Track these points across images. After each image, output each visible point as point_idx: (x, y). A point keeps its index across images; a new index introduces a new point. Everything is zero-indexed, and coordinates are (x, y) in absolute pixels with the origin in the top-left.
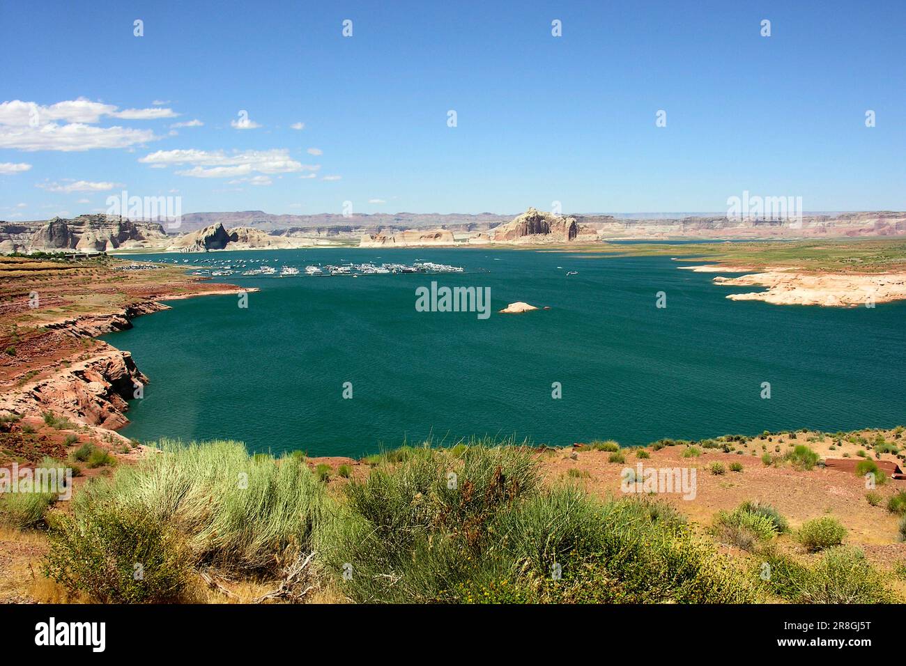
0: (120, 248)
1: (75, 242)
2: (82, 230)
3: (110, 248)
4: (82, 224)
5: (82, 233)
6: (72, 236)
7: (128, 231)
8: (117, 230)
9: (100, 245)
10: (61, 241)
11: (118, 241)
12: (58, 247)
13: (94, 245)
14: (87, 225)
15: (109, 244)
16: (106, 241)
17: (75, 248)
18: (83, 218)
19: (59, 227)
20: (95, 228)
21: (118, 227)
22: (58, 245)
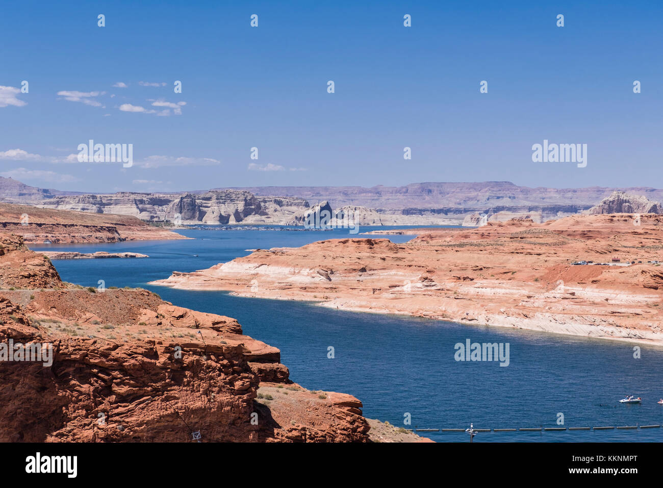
0: (243, 222)
1: (202, 215)
2: (209, 205)
3: (232, 221)
4: (209, 199)
5: (209, 207)
6: (200, 210)
7: (253, 207)
8: (243, 205)
9: (224, 219)
10: (190, 214)
11: (242, 216)
12: (187, 219)
13: (218, 218)
14: (214, 200)
15: (232, 218)
16: (229, 216)
17: (201, 220)
18: (211, 194)
19: (189, 202)
20: (220, 203)
21: (243, 202)
22: (187, 217)
